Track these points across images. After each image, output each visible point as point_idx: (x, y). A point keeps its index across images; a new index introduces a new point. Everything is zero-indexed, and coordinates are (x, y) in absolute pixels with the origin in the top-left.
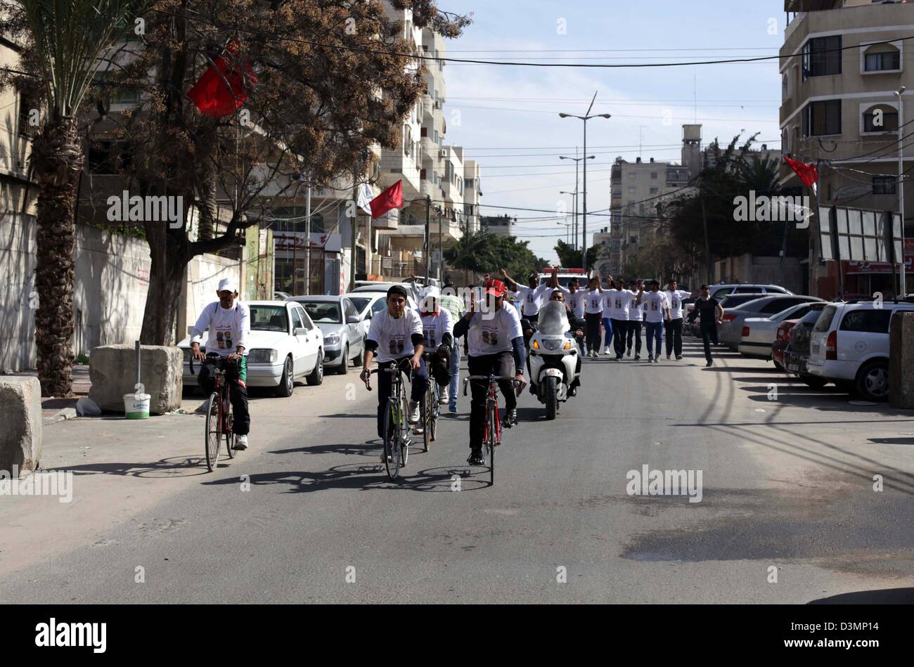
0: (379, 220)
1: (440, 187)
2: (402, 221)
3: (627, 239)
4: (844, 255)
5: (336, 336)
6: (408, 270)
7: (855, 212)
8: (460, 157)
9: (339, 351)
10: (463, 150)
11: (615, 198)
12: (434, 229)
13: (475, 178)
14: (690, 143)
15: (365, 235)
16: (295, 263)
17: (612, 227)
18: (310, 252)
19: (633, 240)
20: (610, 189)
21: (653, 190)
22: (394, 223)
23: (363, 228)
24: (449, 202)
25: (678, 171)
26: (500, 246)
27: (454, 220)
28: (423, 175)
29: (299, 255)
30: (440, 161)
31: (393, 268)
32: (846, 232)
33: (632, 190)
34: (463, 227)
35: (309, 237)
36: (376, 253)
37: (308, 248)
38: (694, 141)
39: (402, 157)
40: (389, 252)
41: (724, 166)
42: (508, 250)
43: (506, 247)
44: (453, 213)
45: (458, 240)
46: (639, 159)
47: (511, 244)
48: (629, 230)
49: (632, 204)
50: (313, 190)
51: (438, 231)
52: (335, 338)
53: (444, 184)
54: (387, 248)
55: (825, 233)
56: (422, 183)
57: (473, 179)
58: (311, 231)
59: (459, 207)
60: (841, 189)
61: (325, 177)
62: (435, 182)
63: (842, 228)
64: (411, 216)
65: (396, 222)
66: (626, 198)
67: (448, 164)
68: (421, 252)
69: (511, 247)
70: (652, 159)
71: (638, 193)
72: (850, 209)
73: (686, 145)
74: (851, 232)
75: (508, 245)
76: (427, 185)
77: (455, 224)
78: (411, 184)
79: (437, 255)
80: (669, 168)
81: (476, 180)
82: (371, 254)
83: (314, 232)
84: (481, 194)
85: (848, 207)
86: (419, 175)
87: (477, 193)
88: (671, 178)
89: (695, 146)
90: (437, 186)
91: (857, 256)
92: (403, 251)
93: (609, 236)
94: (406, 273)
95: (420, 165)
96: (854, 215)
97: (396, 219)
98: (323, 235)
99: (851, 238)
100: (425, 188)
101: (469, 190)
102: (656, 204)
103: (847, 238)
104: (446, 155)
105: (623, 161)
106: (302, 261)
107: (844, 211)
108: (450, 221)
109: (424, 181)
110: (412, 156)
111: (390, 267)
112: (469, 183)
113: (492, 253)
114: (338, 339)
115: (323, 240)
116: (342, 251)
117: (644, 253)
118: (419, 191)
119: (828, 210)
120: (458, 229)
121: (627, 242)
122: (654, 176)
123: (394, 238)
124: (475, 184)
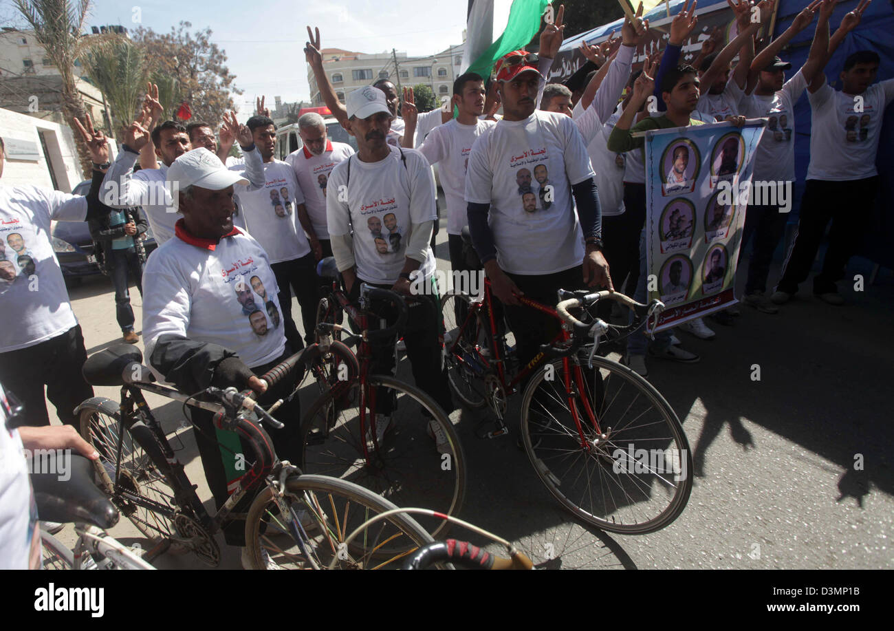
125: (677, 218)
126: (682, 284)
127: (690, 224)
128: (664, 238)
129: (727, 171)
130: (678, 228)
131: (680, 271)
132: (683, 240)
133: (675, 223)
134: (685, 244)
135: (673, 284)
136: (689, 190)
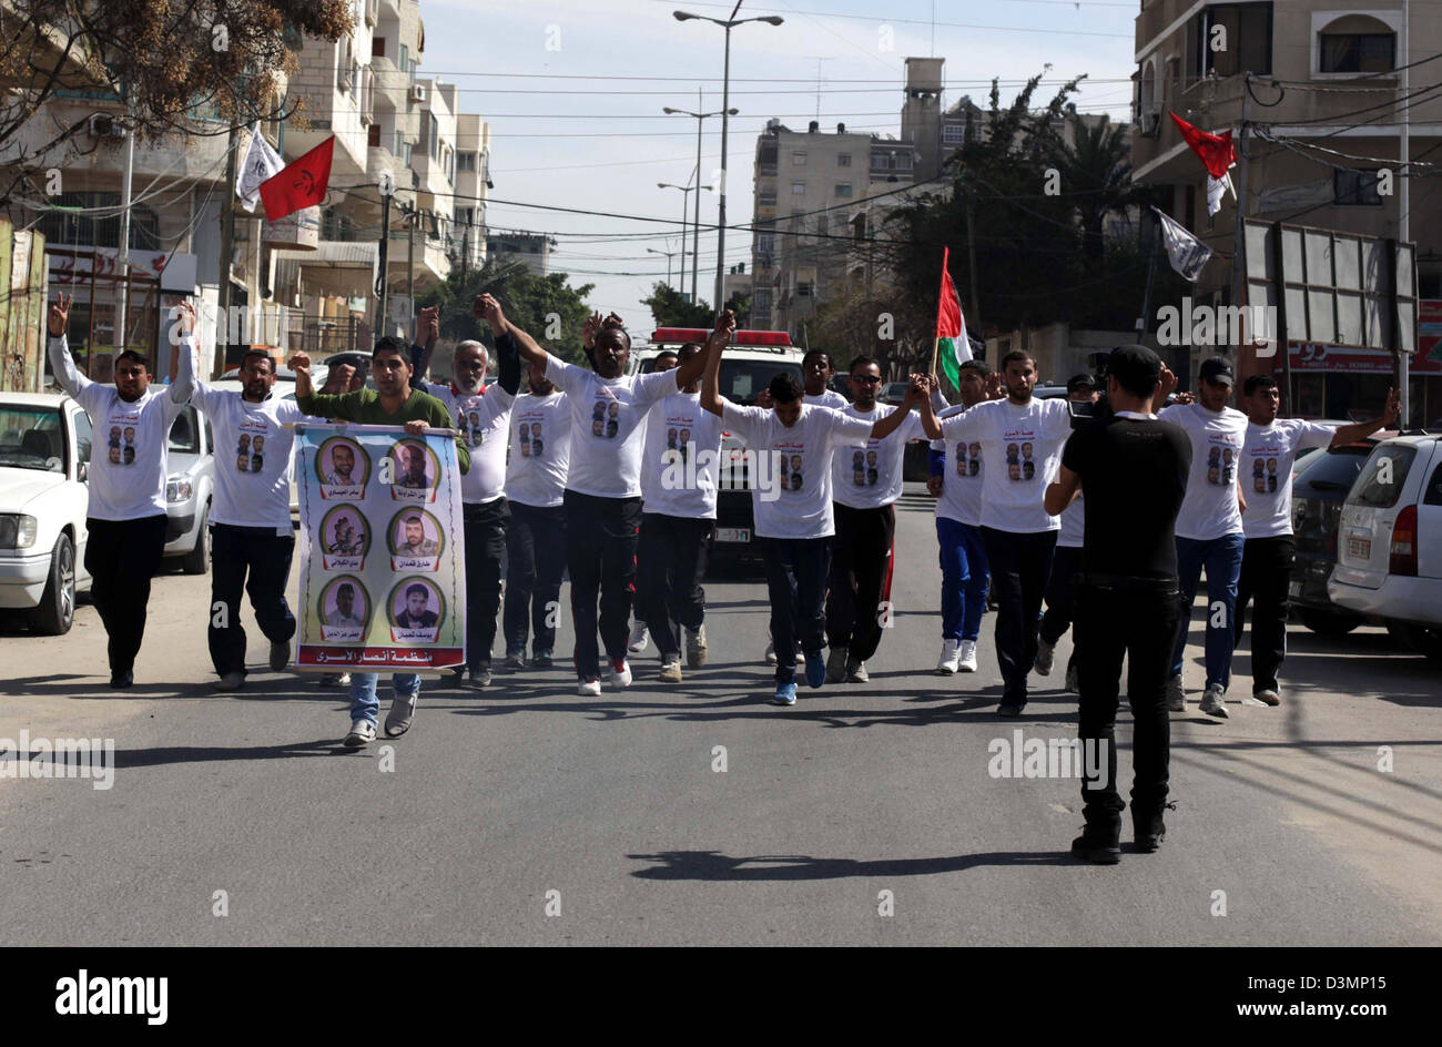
0: (279, 227)
1: (409, 166)
2: (327, 234)
3: (791, 288)
4: (1296, 332)
5: (183, 481)
6: (337, 337)
7: (1319, 237)
8: (450, 104)
9: (189, 520)
10: (456, 94)
11: (763, 203)
12: (397, 252)
13: (480, 150)
14: (920, 95)
15: (249, 258)
16: (94, 313)
17: (755, 263)
18: (128, 288)
19: (804, 290)
20: (753, 184)
21: (841, 190)
22: (310, 236)
23: (244, 244)
24: (427, 196)
25: (894, 153)
26: (531, 293)
27: (435, 235)
28: (375, 139)
29: (101, 298)
30: (409, 110)
31: (306, 333)
32: (1299, 280)
33: (797, 189)
34: (453, 252)
35: (127, 257)
36: (271, 299)
37: (124, 279)
38: (927, 93)
39: (331, 95)
40: (297, 296)
41: (1006, 140)
42: (549, 301)
43: (544, 295)
44: (434, 220)
45: (443, 278)
46: (814, 126)
47: (554, 290)
48: (795, 270)
49: (797, 216)
50: (139, 136)
51: (405, 259)
52: (181, 487)
53: (418, 158)
54: (293, 290)
55: (1257, 282)
56: (371, 155)
57: (476, 152)
58: (130, 247)
59: (444, 207)
60: (1268, 193)
61: (169, 99)
62: (399, 154)
63: (1292, 273)
64: (345, 222)
65: (316, 234)
66: (785, 205)
67: (427, 116)
68: (363, 300)
69: (555, 295)
70: (841, 127)
71: (811, 197)
72: (1310, 232)
73: (912, 99)
74: (1311, 281)
75: (549, 291)
76: (381, 158)
77: (437, 244)
78: (349, 155)
79: (403, 306)
80: (876, 146)
81: (481, 155)
82: (259, 300)
83: (138, 248)
84: (490, 185)
85: (1305, 227)
86: (366, 137)
87: (482, 182)
88: (879, 166)
89: (929, 101)
90: (403, 162)
91: (1322, 334)
92: (326, 296)
93: (750, 282)
94: (331, 343)
95: (370, 116)
96: (1315, 243)
97: (316, 227)
98: (156, 255)
99: (1311, 294)
100: (377, 166)
101: (466, 175)
102: (852, 218)
103: (1301, 293)
104: (423, 98)
105: (783, 129)
106: (110, 310)
107: (1297, 236)
108: (427, 236)
109: (377, 150)
110: (353, 98)
111: (300, 330)
112: (465, 160)
113: (516, 306)
114: (189, 491)
115: (158, 264)
116: (197, 291)
117: (830, 318)
118: (364, 169)
119: (1264, 230)
120: (442, 254)
121: (791, 295)
122: (844, 160)
123: (307, 268)
124: (479, 164)
125: (346, 529)
126: (355, 618)
127: (359, 539)
128: (327, 550)
129: (416, 485)
130: (347, 541)
131: (351, 599)
132: (351, 559)
133: (344, 534)
134: (356, 564)
135: (343, 613)
136: (358, 497)
